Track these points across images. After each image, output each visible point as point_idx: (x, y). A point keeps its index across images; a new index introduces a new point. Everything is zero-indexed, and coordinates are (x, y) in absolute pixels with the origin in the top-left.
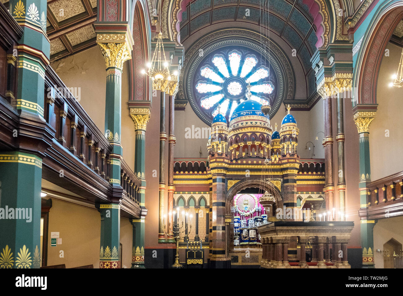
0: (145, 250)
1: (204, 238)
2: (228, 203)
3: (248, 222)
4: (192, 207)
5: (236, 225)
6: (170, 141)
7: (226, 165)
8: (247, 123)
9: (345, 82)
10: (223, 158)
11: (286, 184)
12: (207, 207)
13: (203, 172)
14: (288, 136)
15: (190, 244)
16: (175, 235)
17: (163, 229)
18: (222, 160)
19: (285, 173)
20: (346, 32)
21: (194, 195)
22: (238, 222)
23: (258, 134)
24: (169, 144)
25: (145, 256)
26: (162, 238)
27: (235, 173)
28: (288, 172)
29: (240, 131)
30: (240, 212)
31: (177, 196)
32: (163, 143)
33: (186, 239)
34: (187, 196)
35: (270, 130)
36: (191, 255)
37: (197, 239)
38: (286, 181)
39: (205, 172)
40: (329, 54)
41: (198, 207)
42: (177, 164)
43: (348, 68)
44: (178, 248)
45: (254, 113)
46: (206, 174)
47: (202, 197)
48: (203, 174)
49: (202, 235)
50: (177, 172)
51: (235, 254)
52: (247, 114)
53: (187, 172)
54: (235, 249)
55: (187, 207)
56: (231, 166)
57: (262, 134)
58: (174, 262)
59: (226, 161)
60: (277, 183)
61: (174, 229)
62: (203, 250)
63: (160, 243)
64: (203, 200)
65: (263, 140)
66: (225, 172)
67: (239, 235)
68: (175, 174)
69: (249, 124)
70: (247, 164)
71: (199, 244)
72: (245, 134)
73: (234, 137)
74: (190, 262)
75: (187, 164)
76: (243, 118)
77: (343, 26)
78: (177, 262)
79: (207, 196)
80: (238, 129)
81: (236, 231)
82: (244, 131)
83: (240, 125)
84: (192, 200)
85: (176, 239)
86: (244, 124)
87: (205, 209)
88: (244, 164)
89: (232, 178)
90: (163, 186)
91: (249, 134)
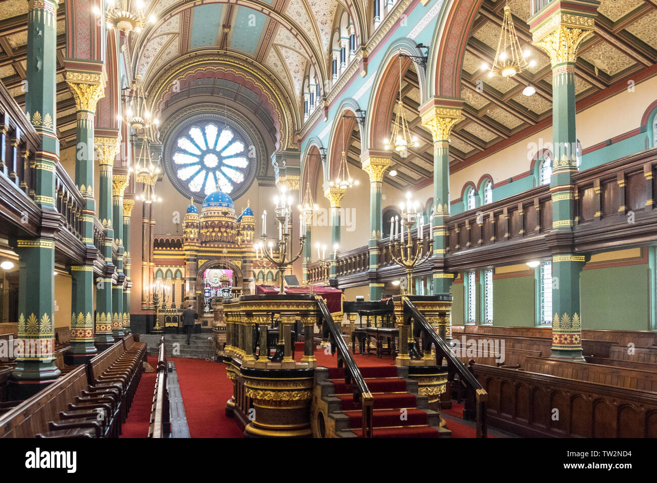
0: (131, 315)
1: (180, 306)
2: (199, 278)
3: (216, 292)
4: (169, 278)
5: (207, 295)
6: (150, 224)
7: (197, 248)
8: (214, 213)
9: (294, 183)
10: (195, 243)
11: (245, 264)
12: (182, 279)
13: (179, 248)
14: (246, 226)
15: (167, 311)
16: (155, 303)
17: (145, 298)
18: (194, 244)
19: (244, 255)
20: (296, 142)
21: (171, 268)
22: (208, 292)
23: (224, 223)
24: (150, 227)
25: (131, 320)
26: (144, 306)
27: (204, 254)
28: (246, 255)
29: (209, 219)
30: (211, 284)
31: (156, 269)
32: (145, 227)
33: (164, 306)
34: (164, 269)
35: (234, 218)
36: (168, 320)
37: (173, 306)
38: (245, 262)
39: (181, 249)
40: (282, 159)
41: (174, 279)
42: (156, 240)
43: (296, 171)
44: (158, 314)
45: (221, 205)
46: (182, 250)
47: (178, 270)
48: (179, 250)
49: (178, 303)
50: (156, 248)
51: (205, 319)
52: (215, 206)
53: (164, 248)
54: (205, 315)
55: (165, 278)
56: (201, 249)
57: (227, 222)
58: (155, 325)
59: (197, 244)
60: (238, 263)
61: (154, 299)
62: (178, 316)
63: (142, 310)
64: (178, 273)
65: (227, 227)
66: (196, 254)
67: (209, 303)
68: (155, 250)
69: (216, 214)
70: (214, 247)
71: (175, 311)
72: (213, 222)
73: (204, 223)
74: (167, 325)
75: (165, 240)
76: (212, 208)
77: (294, 137)
78: (157, 325)
79: (182, 269)
80: (208, 217)
81: (206, 300)
82: (212, 219)
83: (209, 214)
84: (169, 272)
85: (156, 307)
86: (213, 214)
87: (180, 281)
88: (211, 247)
89: (202, 258)
90: (145, 263)
91: (216, 222)
